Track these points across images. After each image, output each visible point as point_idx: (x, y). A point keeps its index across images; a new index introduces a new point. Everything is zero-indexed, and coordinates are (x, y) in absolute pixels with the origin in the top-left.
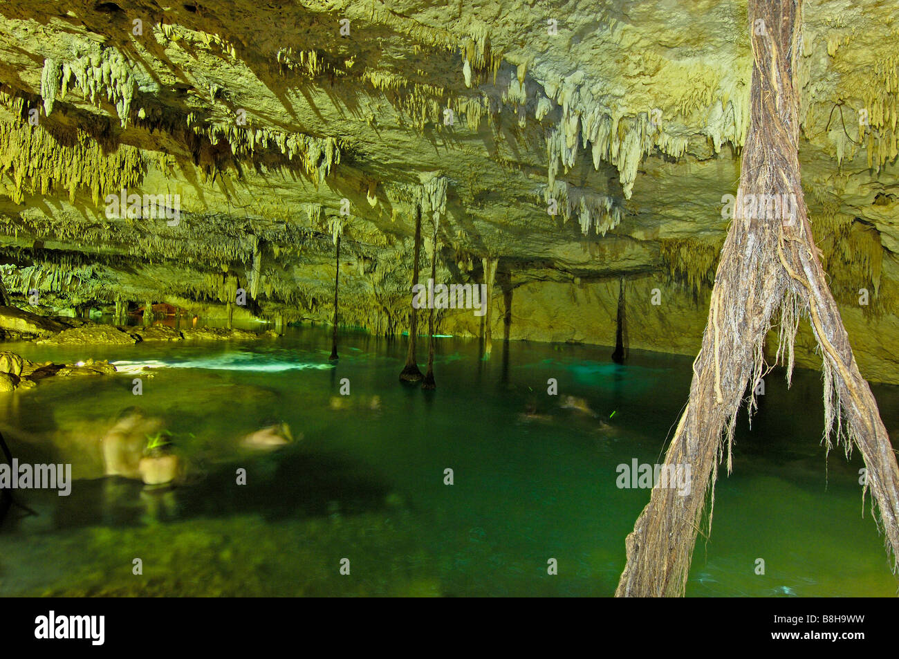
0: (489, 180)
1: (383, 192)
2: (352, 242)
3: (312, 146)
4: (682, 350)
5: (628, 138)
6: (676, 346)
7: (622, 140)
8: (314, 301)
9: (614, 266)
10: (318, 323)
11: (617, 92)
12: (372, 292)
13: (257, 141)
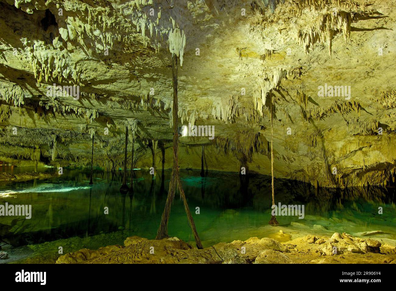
0: (152, 120)
1: (113, 122)
2: (98, 136)
3: (88, 112)
4: (224, 170)
5: (191, 115)
6: (223, 169)
7: (189, 116)
8: (78, 158)
9: (198, 143)
10: (78, 166)
11: (186, 105)
12: (106, 154)
13: (66, 110)
